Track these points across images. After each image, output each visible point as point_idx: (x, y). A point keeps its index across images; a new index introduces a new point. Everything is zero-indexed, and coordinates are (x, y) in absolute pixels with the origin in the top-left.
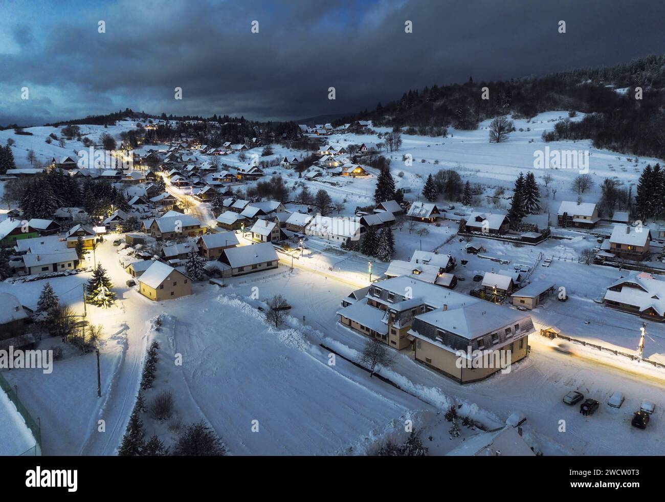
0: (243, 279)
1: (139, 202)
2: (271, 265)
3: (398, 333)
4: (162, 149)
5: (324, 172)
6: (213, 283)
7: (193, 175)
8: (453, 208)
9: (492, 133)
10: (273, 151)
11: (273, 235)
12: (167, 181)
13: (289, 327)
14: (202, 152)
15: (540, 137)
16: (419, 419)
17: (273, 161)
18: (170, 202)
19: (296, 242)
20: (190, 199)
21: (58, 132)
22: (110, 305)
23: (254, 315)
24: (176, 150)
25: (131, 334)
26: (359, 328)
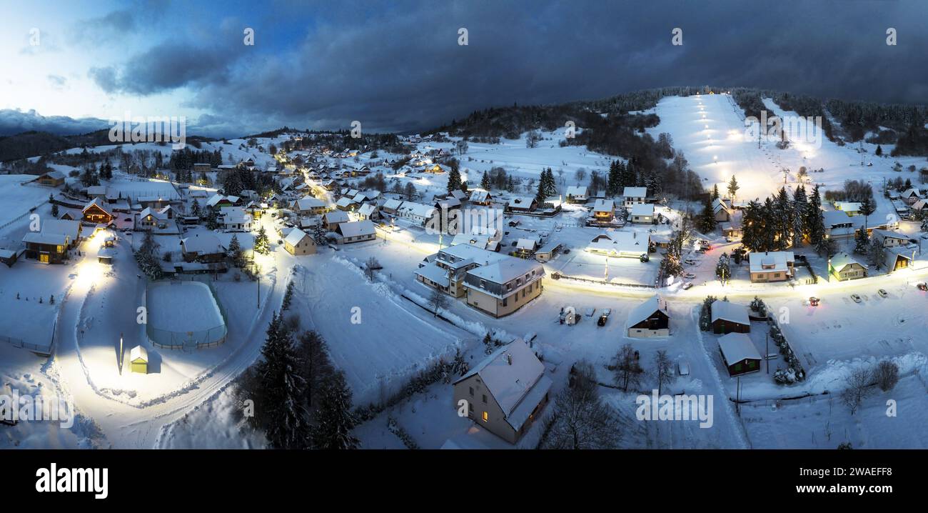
0: (351, 246)
1: (288, 189)
2: (371, 237)
3: (455, 285)
4: (305, 153)
5: (413, 170)
6: (330, 247)
7: (324, 172)
8: (501, 195)
9: (528, 142)
10: (378, 155)
11: (373, 216)
12: (307, 176)
13: (379, 281)
14: (330, 156)
15: (557, 144)
16: (465, 344)
17: (378, 162)
18: (307, 190)
19: (389, 221)
20: (320, 188)
21: (245, 142)
22: (267, 254)
23: (357, 272)
24: (313, 155)
25: (278, 275)
26: (429, 283)
